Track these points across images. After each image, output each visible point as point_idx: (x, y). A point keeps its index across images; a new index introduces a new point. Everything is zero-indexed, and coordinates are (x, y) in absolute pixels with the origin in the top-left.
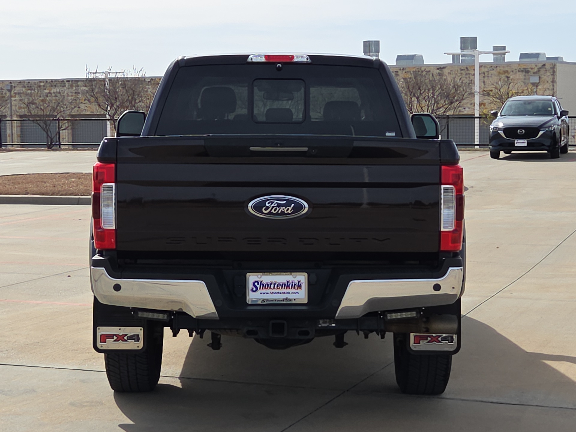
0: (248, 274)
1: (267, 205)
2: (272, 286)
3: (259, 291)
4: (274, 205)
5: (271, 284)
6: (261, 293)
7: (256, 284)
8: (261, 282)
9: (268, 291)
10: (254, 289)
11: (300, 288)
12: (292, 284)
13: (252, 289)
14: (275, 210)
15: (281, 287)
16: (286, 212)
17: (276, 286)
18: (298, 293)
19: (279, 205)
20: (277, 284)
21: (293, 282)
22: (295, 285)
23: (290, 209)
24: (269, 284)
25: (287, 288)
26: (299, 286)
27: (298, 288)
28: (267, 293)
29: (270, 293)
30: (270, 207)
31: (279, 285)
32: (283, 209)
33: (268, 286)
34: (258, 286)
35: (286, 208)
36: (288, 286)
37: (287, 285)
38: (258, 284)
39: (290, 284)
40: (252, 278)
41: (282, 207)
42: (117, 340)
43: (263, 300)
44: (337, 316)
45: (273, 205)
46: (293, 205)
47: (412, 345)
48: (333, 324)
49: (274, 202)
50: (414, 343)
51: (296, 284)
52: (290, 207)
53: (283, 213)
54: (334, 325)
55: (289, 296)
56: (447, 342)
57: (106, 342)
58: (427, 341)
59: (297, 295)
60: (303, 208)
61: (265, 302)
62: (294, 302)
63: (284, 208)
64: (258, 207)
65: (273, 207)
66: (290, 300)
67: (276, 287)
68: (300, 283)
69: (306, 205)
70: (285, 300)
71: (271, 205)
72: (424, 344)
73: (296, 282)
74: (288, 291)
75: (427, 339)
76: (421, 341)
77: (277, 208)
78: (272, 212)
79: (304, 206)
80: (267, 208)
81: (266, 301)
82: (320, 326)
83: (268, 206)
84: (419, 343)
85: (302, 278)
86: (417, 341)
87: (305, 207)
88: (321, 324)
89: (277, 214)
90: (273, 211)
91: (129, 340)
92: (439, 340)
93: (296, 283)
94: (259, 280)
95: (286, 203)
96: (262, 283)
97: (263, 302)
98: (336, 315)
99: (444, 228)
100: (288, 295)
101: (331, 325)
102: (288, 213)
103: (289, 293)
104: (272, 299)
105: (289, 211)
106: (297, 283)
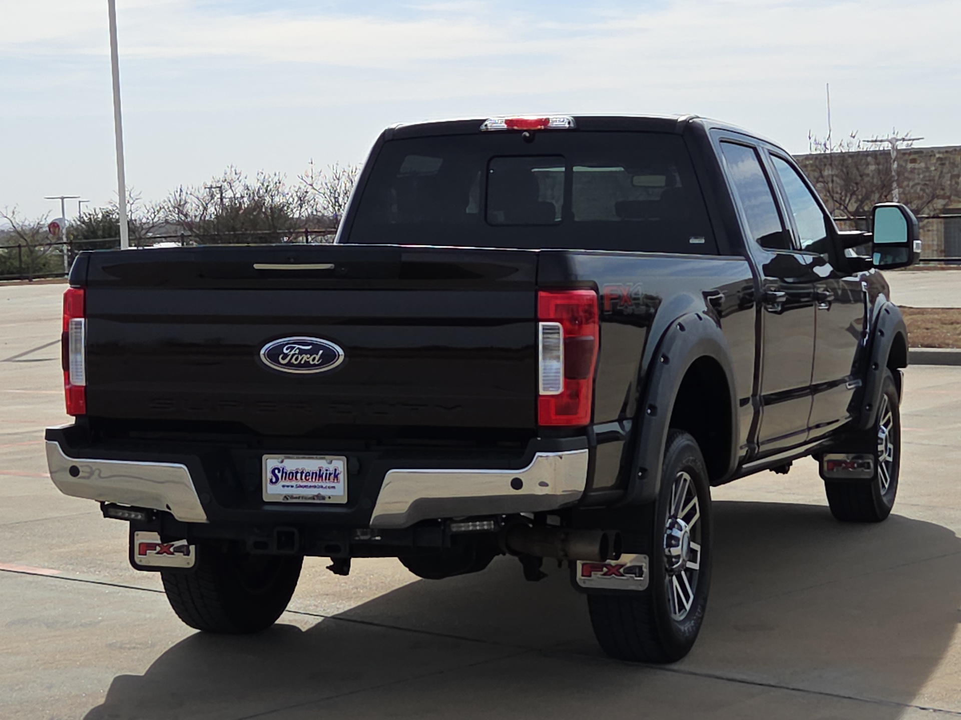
0: (265, 457)
1: (285, 351)
2: (299, 475)
3: (282, 483)
4: (295, 351)
5: (297, 472)
6: (283, 486)
7: (276, 471)
8: (283, 469)
9: (294, 483)
10: (274, 480)
11: (337, 480)
12: (326, 474)
13: (271, 480)
14: (296, 360)
15: (310, 477)
16: (312, 363)
17: (304, 475)
18: (334, 487)
19: (302, 352)
20: (305, 472)
21: (327, 470)
22: (330, 474)
23: (317, 358)
24: (294, 472)
25: (319, 480)
26: (336, 476)
27: (334, 480)
28: (292, 487)
29: (295, 486)
30: (289, 355)
31: (308, 474)
32: (308, 358)
33: (292, 475)
34: (279, 475)
35: (311, 356)
36: (321, 476)
37: (319, 475)
38: (279, 472)
39: (323, 473)
40: (271, 462)
41: (306, 354)
42: (161, 552)
43: (285, 497)
44: (372, 525)
45: (293, 352)
46: (321, 352)
47: (580, 579)
48: (378, 536)
49: (295, 347)
50: (583, 576)
51: (332, 474)
52: (317, 354)
53: (307, 365)
54: (378, 538)
55: (323, 492)
56: (633, 575)
57: (146, 555)
58: (602, 573)
59: (332, 490)
60: (335, 358)
61: (287, 499)
62: (327, 501)
63: (309, 356)
64: (274, 355)
65: (293, 355)
66: (324, 498)
67: (303, 477)
68: (337, 472)
69: (341, 352)
70: (316, 498)
71: (290, 351)
72: (598, 577)
73: (331, 470)
74: (320, 484)
75: (602, 571)
76: (593, 573)
77: (299, 356)
78: (291, 362)
79: (337, 354)
80: (286, 356)
81: (289, 498)
82: (357, 538)
83: (287, 354)
84: (590, 576)
85: (339, 464)
86: (587, 573)
87: (339, 355)
88: (358, 536)
89: (299, 366)
90: (293, 361)
91: (175, 553)
92: (620, 572)
93: (331, 472)
94: (280, 466)
95: (311, 349)
96: (285, 471)
97: (285, 499)
98: (371, 523)
99: (544, 389)
100: (321, 489)
101: (374, 539)
102: (315, 364)
103: (322, 487)
104: (298, 496)
105: (316, 362)
106: (334, 472)
